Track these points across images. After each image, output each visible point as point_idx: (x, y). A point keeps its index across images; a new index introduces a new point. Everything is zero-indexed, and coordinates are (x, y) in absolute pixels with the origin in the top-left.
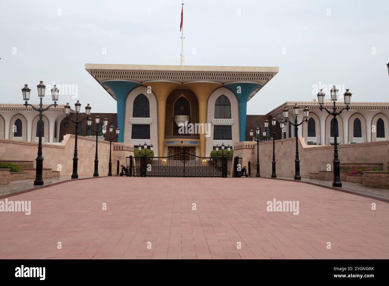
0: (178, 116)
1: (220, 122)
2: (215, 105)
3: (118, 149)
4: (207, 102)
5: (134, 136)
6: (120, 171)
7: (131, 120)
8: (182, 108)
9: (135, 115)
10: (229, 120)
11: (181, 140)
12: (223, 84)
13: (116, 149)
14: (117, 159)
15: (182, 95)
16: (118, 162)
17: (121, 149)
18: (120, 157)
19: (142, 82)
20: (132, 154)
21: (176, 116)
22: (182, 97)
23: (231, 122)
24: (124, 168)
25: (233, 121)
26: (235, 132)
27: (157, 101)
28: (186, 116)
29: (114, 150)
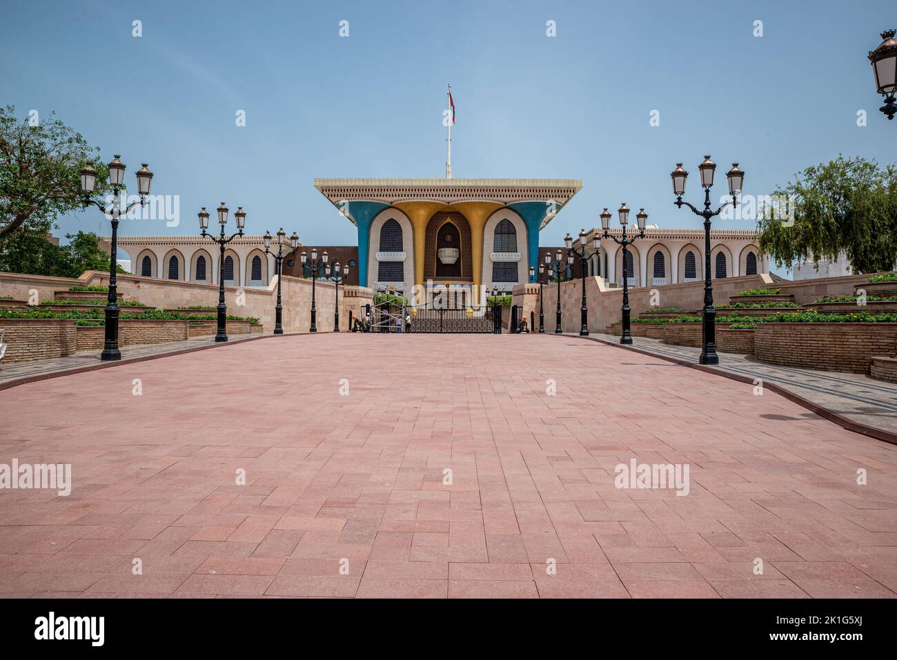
0: (442, 249)
1: (501, 257)
2: (496, 233)
3: (350, 295)
4: (483, 230)
5: (382, 278)
6: (353, 326)
7: (377, 256)
8: (449, 238)
9: (383, 249)
10: (514, 254)
11: (446, 282)
12: (506, 203)
13: (347, 295)
14: (349, 309)
15: (449, 220)
16: (351, 313)
17: (354, 295)
18: (353, 306)
19: (392, 203)
20: (370, 302)
21: (440, 250)
22: (449, 223)
23: (517, 257)
24: (357, 321)
25: (520, 256)
26: (523, 271)
27: (413, 229)
28: (454, 249)
29: (345, 296)
